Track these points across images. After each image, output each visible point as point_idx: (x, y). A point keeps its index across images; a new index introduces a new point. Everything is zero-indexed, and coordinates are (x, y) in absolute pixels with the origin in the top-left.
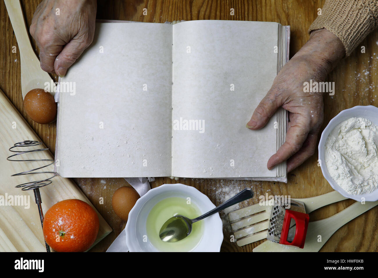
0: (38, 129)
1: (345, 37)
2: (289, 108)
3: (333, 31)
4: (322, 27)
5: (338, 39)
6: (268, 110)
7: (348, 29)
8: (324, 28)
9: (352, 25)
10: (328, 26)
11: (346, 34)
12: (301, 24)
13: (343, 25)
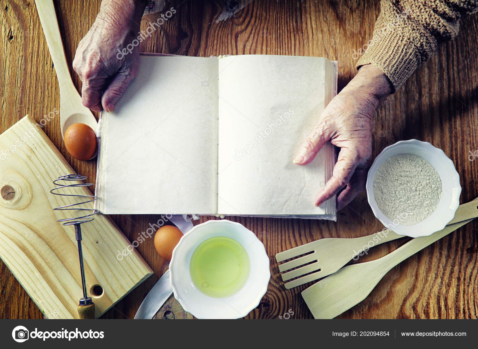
0: (76, 166)
1: (391, 72)
2: (337, 143)
3: (379, 67)
4: (369, 63)
5: (384, 74)
6: (315, 144)
7: (394, 64)
8: (370, 63)
9: (398, 60)
10: (374, 61)
11: (392, 69)
12: (349, 59)
13: (389, 60)
